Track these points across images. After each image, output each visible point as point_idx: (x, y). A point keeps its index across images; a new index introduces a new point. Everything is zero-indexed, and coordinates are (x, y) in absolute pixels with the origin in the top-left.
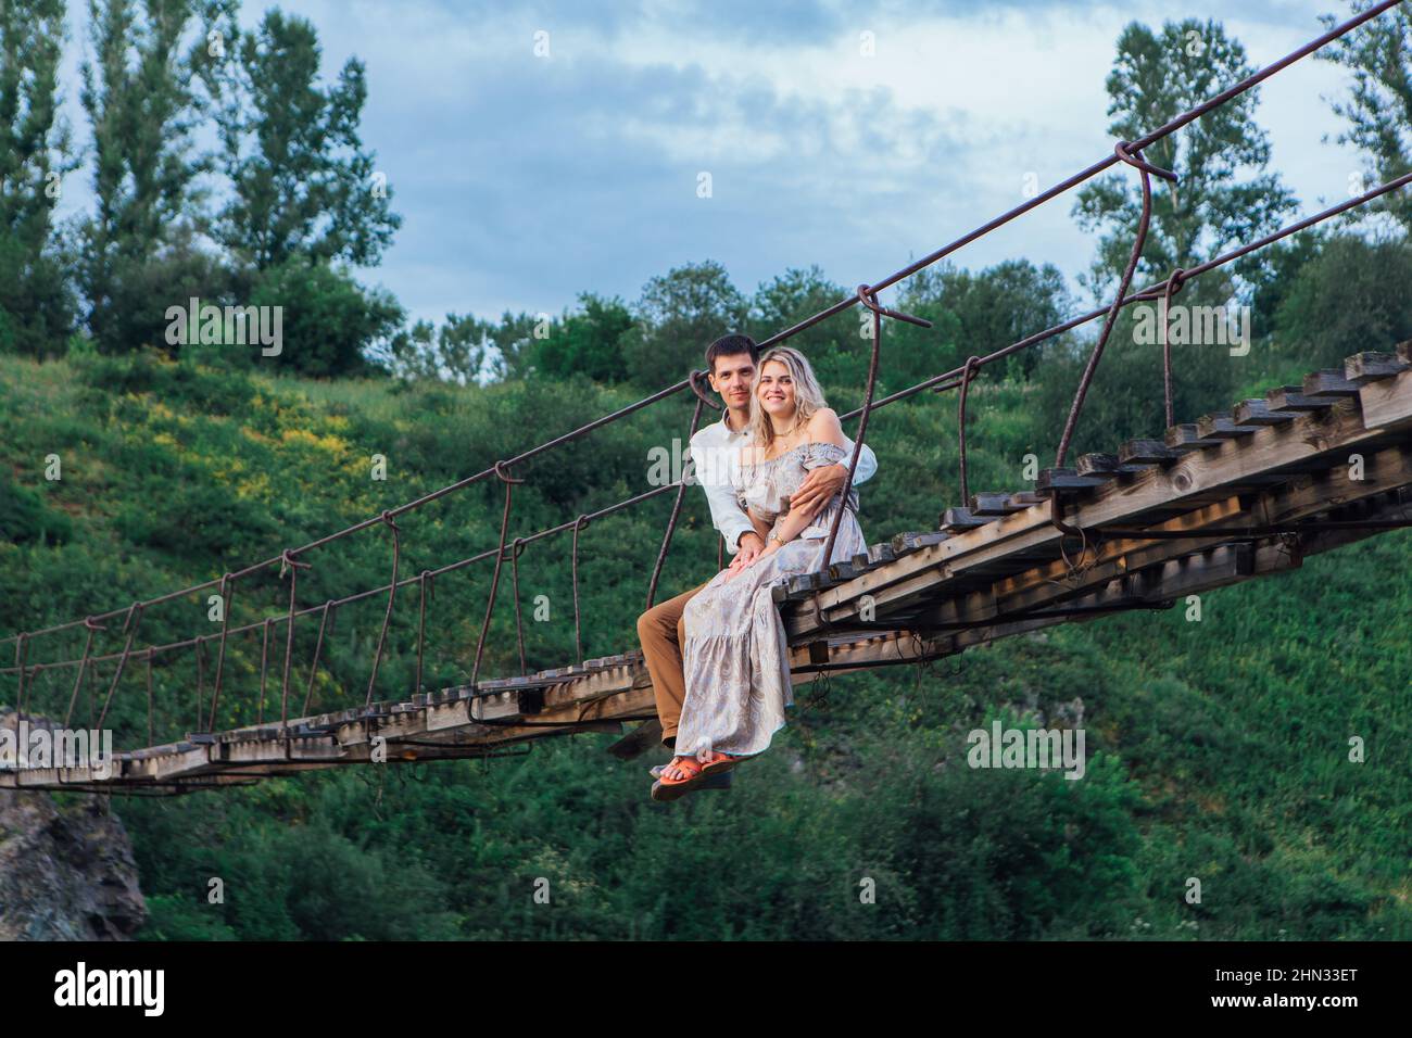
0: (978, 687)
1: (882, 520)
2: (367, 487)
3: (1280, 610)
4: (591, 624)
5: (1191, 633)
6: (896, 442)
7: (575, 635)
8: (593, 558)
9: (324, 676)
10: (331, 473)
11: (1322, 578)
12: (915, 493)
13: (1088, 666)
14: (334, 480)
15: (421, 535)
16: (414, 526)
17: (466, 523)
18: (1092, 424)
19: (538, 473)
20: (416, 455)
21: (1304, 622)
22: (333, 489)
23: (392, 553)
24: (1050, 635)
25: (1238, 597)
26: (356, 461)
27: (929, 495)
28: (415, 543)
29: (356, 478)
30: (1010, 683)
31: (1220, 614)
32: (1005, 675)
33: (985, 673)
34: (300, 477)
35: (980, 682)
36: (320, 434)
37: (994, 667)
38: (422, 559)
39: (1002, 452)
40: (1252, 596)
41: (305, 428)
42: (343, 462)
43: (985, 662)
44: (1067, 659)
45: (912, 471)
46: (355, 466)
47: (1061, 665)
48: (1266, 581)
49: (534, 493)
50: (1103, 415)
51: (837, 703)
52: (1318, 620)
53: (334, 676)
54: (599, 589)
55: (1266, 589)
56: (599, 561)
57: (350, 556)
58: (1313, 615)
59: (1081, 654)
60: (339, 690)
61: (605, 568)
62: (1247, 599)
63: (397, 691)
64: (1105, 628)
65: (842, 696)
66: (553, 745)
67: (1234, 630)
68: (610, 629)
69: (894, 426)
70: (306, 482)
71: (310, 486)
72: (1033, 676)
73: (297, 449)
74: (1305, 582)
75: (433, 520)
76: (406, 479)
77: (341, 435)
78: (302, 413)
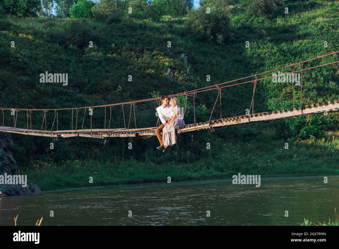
0: (174, 89)
1: (153, 52)
2: (39, 47)
3: (239, 69)
4: (90, 77)
5: (220, 75)
6: (155, 34)
7: (87, 80)
8: (90, 62)
9: (35, 91)
10: (30, 44)
11: (248, 62)
12: (160, 45)
13: (198, 83)
14: (31, 45)
15: (52, 58)
16: (50, 55)
17: (61, 54)
18: (198, 28)
19: (76, 42)
20: (49, 39)
21: (245, 72)
22: (31, 48)
23: (46, 62)
24: (190, 77)
25: (230, 67)
26: (36, 41)
27: (163, 46)
28: (50, 59)
29: (36, 45)
30: (181, 87)
31: (226, 71)
32: (180, 86)
33: (176, 85)
34: (24, 45)
35: (175, 87)
36: (27, 34)
37: (178, 84)
38: (52, 63)
39: (178, 35)
40: (233, 66)
41: (23, 33)
42: (33, 41)
43: (176, 83)
44: (193, 82)
45: (159, 40)
46: (36, 42)
47: (192, 84)
48: (236, 63)
49: (76, 47)
50: (201, 26)
51: (144, 93)
52: (248, 72)
53: (37, 91)
54: (91, 69)
55: (236, 65)
56: (91, 62)
57: (37, 63)
58: (247, 70)
59: (197, 81)
60: (38, 94)
61: (92, 64)
62: (232, 67)
63: (50, 94)
64: (201, 75)
65: (145, 91)
66: (84, 105)
67: (229, 74)
68: (94, 78)
69: (155, 30)
70: (25, 46)
71: (26, 47)
72: (186, 86)
73: (22, 38)
74: (244, 63)
75: (54, 54)
76: (47, 44)
77: (32, 35)
78: (22, 29)
